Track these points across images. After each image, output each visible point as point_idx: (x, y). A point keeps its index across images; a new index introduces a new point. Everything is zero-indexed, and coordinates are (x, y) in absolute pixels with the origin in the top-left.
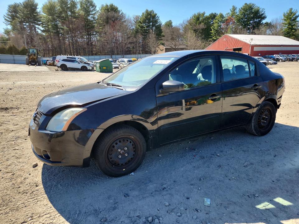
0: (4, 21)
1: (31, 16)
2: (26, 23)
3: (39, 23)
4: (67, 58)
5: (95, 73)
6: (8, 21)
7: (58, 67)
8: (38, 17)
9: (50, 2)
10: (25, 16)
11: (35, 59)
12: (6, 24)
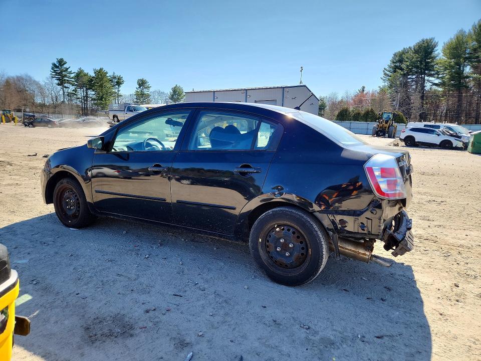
0: (382, 75)
1: (421, 64)
2: (413, 75)
3: (433, 72)
4: (425, 126)
5: (466, 154)
6: (388, 76)
7: (401, 139)
8: (433, 64)
9: (457, 38)
10: (412, 66)
11: (386, 127)
12: (384, 80)
